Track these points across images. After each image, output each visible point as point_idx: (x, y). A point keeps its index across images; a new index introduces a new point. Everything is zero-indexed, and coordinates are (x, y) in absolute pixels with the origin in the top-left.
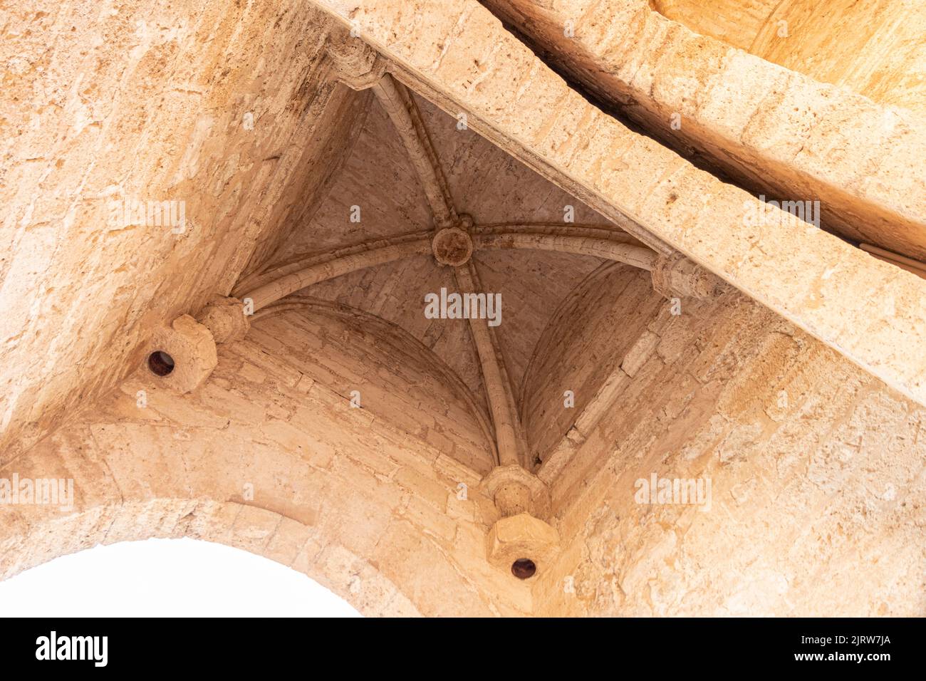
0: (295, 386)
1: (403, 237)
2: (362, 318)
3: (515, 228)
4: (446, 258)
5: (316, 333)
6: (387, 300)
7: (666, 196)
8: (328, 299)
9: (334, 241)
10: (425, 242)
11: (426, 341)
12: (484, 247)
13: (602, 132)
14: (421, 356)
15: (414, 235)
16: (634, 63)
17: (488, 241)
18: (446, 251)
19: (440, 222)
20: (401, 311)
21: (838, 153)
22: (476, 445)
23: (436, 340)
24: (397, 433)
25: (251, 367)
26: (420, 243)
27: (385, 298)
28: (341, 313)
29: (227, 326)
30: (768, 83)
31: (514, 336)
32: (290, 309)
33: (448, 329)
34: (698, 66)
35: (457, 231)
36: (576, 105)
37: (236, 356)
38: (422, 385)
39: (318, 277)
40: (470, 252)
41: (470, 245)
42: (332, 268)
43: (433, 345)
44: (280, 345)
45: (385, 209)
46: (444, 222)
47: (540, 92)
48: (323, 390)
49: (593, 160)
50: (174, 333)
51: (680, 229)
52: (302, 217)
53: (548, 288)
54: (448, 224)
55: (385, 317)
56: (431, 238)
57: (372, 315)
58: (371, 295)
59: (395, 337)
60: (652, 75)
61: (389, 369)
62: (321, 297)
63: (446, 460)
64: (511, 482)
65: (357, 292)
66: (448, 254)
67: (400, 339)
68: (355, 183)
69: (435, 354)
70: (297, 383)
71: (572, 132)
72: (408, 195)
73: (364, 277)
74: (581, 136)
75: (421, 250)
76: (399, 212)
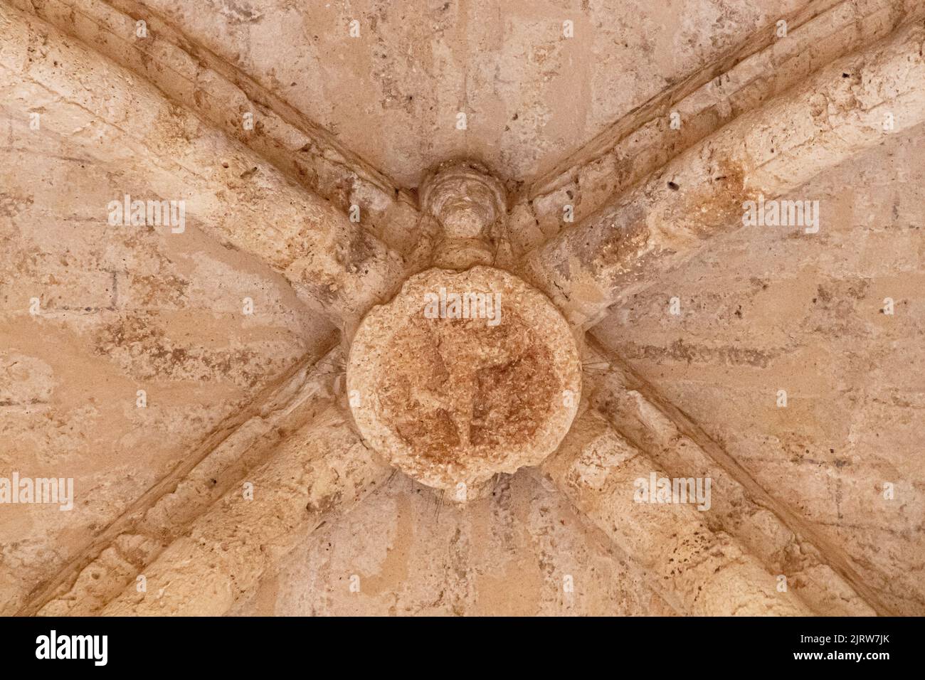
1: (200, 473)
3: (715, 95)
4: (464, 450)
10: (315, 434)
12: (619, 280)
15: (255, 427)
17: (617, 242)
18: (444, 417)
19: (327, 292)
26: (294, 452)
40: (562, 357)
46: (350, 282)
54: (373, 279)
56: (336, 399)
66: (462, 423)
75: (322, 486)
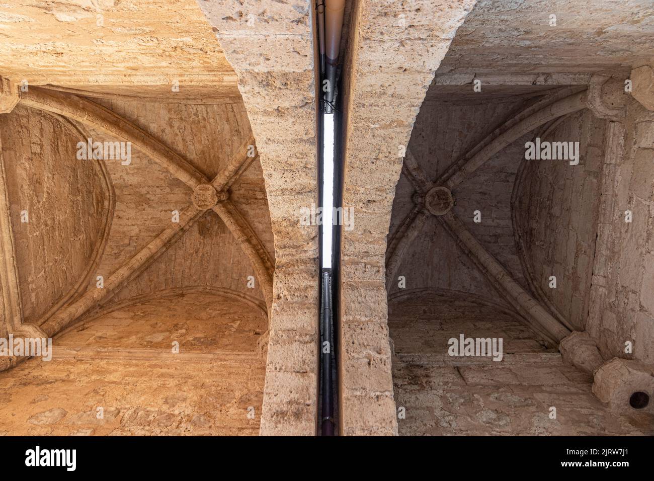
0: (604, 287)
1: (450, 232)
2: (519, 232)
4: (448, 201)
5: (550, 268)
6: (496, 218)
7: (371, 205)
8: (519, 261)
9: (476, 274)
10: (446, 219)
11: (512, 179)
12: (427, 182)
13: (354, 250)
14: (525, 179)
15: (444, 225)
16: (308, 255)
17: (423, 182)
18: (444, 204)
19: (428, 217)
20: (499, 205)
21: (298, 155)
22: (581, 125)
23: (508, 173)
24: (605, 202)
25: (605, 322)
26: (448, 221)
27: (495, 220)
28: (524, 249)
29: (583, 350)
30: (280, 198)
31: (476, 124)
32: (542, 289)
33: (495, 170)
34: (291, 229)
35: (427, 204)
36: (349, 274)
37: (602, 334)
38: (550, 178)
39: (510, 282)
40: (437, 189)
41: (432, 191)
42: (497, 274)
43: (512, 174)
44: (574, 298)
45: (438, 250)
46: (426, 215)
47: (358, 305)
48: (597, 266)
49: (372, 246)
50: (612, 401)
51: (388, 191)
52: (473, 302)
53: (430, 120)
54: (426, 212)
55: (509, 214)
56: (441, 216)
57: (513, 225)
58: (499, 231)
59: (520, 202)
60: (308, 243)
61: (551, 208)
62: (520, 267)
63: (609, 156)
64: (603, 102)
65: (502, 242)
66: (445, 201)
67: (520, 198)
68: (432, 275)
69: (519, 170)
70: (601, 286)
71: (363, 265)
72: (421, 241)
73: (489, 242)
74: (362, 258)
75: (452, 219)
76: (434, 240)
